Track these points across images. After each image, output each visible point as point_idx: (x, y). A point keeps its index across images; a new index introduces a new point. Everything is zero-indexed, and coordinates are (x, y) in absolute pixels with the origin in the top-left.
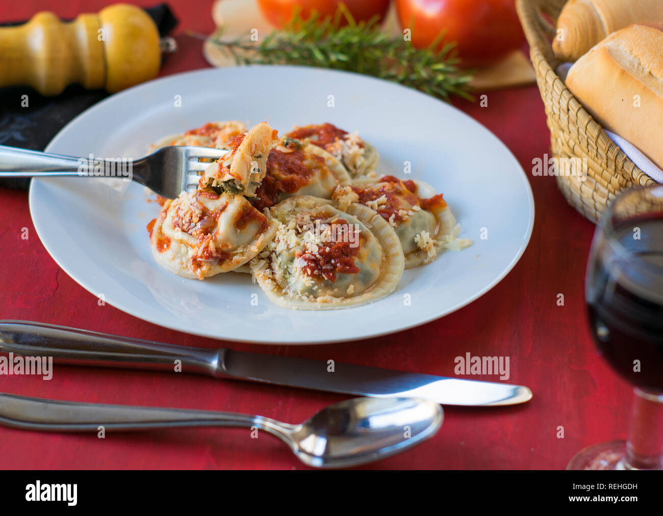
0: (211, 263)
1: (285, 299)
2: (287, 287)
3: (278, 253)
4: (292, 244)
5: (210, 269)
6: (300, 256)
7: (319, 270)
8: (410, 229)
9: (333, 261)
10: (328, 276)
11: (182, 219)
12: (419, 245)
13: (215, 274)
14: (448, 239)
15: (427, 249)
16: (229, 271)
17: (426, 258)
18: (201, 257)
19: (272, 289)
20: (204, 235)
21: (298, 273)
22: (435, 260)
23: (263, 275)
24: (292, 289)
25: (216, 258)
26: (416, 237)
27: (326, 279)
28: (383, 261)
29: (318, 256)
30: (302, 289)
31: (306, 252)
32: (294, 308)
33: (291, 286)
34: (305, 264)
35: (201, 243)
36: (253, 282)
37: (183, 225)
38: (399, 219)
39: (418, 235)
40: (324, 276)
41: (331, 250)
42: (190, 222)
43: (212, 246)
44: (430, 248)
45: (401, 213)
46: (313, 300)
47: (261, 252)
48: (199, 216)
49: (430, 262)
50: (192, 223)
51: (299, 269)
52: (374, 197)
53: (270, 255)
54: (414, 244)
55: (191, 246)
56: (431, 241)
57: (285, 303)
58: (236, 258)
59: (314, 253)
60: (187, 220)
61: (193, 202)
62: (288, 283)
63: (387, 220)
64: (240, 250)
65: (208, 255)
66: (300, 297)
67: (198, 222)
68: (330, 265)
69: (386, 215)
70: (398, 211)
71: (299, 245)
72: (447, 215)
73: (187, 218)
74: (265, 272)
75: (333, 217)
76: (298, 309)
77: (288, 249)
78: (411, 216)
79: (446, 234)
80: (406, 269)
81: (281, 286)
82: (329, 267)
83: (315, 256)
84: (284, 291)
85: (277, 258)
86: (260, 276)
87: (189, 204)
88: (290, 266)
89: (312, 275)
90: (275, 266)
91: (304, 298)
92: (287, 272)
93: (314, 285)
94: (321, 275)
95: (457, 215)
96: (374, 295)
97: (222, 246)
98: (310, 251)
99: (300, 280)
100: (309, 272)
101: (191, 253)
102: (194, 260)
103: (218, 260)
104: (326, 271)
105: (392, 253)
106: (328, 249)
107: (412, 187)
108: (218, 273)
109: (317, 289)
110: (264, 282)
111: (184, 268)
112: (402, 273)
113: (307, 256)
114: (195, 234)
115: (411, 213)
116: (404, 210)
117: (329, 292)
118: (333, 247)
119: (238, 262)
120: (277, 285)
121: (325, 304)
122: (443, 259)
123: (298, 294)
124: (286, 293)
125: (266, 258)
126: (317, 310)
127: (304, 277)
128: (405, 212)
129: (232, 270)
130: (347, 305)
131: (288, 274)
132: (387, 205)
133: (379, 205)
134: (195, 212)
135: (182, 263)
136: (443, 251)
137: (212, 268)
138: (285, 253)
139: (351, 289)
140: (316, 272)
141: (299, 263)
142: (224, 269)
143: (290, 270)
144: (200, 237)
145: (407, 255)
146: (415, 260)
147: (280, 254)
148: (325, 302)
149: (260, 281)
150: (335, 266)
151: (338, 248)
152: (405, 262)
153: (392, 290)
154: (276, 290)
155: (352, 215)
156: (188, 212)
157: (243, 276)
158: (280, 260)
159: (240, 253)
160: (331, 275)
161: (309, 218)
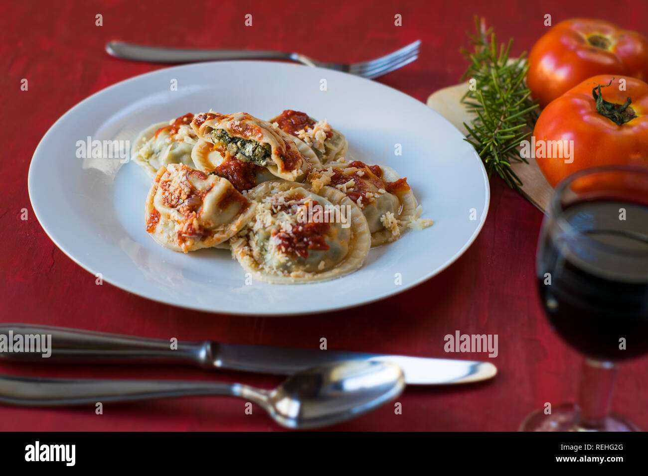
0: (194, 239)
1: (262, 273)
2: (264, 263)
3: (255, 232)
4: (268, 223)
5: (193, 244)
6: (275, 234)
7: (293, 247)
8: (376, 210)
9: (305, 240)
10: (301, 253)
11: (172, 195)
12: (385, 224)
13: (198, 249)
14: (411, 220)
15: (392, 229)
16: (210, 247)
17: (391, 237)
18: (186, 233)
19: (250, 265)
20: (190, 212)
21: (273, 251)
22: (399, 238)
23: (242, 252)
24: (268, 265)
25: (199, 235)
26: (382, 217)
27: (299, 255)
28: (351, 239)
29: (292, 235)
30: (277, 265)
31: (281, 231)
32: (270, 282)
33: (267, 262)
34: (280, 241)
35: (186, 220)
36: (233, 258)
37: (172, 200)
38: (366, 201)
39: (383, 216)
40: (297, 253)
41: (303, 229)
42: (179, 198)
43: (195, 224)
44: (394, 228)
45: (368, 195)
46: (287, 274)
47: (241, 231)
48: (187, 193)
49: (394, 240)
50: (180, 200)
51: (274, 247)
52: (344, 180)
53: (248, 233)
54: (380, 223)
55: (177, 221)
56: (396, 221)
57: (261, 277)
58: (217, 236)
59: (288, 232)
60: (176, 196)
61: (183, 180)
62: (264, 259)
63: (355, 202)
64: (221, 229)
65: (191, 231)
66: (275, 272)
67: (186, 199)
68: (302, 242)
69: (354, 197)
70: (365, 193)
71: (274, 224)
72: (410, 198)
73: (176, 194)
74: (243, 249)
75: (306, 199)
76: (273, 283)
77: (264, 228)
78: (377, 198)
79: (409, 215)
80: (372, 246)
81: (258, 262)
82: (301, 245)
83: (289, 234)
84: (261, 266)
85: (254, 235)
86: (239, 252)
87: (179, 182)
88: (266, 243)
89: (286, 252)
90: (253, 243)
91: (279, 273)
92: (264, 249)
93: (288, 261)
94: (295, 252)
95: (419, 197)
96: (343, 270)
97: (205, 224)
98: (284, 230)
99: (275, 256)
100: (283, 249)
101: (178, 228)
102: (180, 234)
103: (201, 237)
104: (299, 249)
105: (359, 231)
106: (300, 228)
107: (378, 172)
108: (200, 248)
109: (291, 265)
110: (242, 259)
111: (170, 241)
112: (369, 250)
113: (282, 234)
114: (182, 210)
115: (377, 196)
116: (370, 192)
117: (301, 268)
118: (306, 226)
119: (219, 240)
120: (255, 261)
121: (298, 279)
122: (406, 237)
123: (273, 269)
124: (262, 269)
125: (244, 236)
126: (291, 284)
127: (278, 254)
128: (371, 194)
129: (213, 246)
130: (318, 279)
131: (264, 251)
132: (355, 188)
133: (348, 188)
134: (184, 190)
135: (169, 237)
136: (405, 230)
137: (195, 243)
138: (262, 232)
139: (321, 266)
140: (290, 249)
141: (274, 241)
142: (206, 244)
143: (266, 247)
144: (186, 214)
145: (373, 234)
146: (380, 238)
147: (257, 233)
148: (298, 276)
149: (239, 258)
150: (307, 244)
151: (310, 227)
152: (371, 240)
153: (359, 266)
154: (253, 265)
155: (324, 197)
156: (177, 189)
157: (223, 251)
158: (257, 237)
159: (221, 231)
160: (304, 252)
161: (284, 199)
